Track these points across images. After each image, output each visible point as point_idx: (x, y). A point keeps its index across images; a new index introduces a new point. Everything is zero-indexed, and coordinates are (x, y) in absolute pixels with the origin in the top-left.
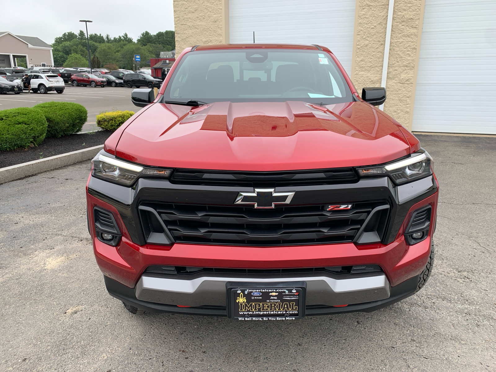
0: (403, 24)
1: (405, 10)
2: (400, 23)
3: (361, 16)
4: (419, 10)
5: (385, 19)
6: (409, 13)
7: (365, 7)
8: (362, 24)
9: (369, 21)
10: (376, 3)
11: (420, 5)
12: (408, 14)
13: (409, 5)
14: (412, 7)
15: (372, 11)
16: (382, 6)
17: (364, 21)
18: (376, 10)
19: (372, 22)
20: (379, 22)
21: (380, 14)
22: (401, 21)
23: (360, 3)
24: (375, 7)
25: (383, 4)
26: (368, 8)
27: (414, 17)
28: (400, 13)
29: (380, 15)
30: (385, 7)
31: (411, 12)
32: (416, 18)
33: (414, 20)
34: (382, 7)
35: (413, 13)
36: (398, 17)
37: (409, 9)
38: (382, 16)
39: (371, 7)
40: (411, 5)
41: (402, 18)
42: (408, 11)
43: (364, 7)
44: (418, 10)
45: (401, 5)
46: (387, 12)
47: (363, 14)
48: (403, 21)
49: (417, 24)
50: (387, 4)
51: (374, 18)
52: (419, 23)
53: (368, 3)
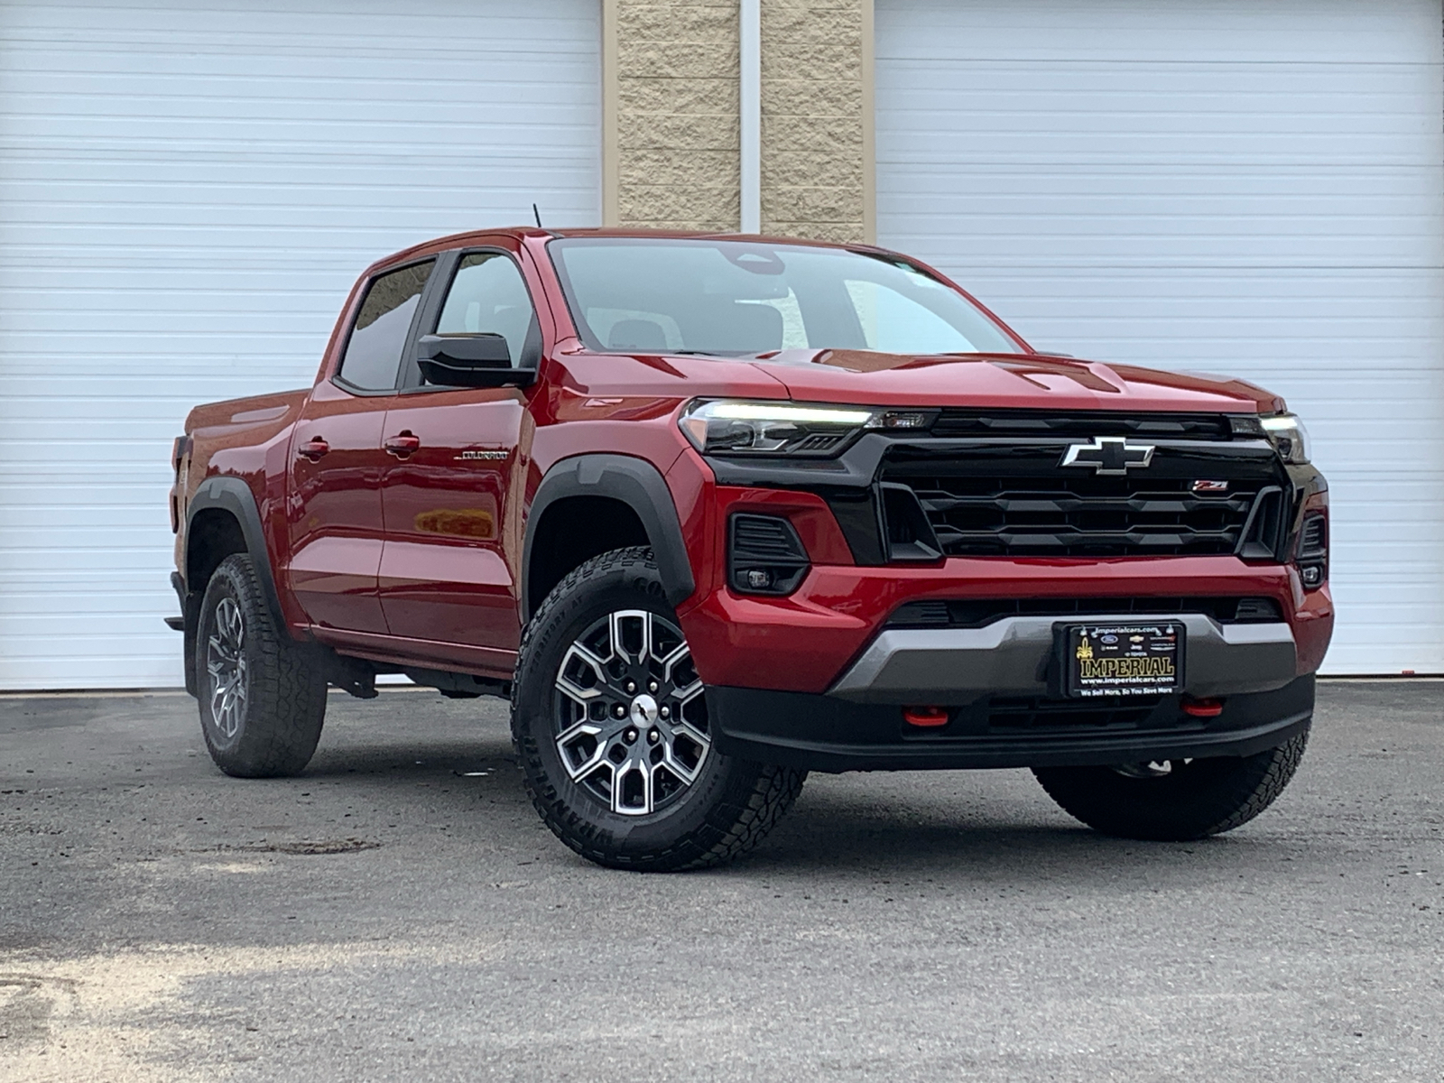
0: (801, 230)
1: (804, 176)
2: (792, 226)
3: (633, 187)
4: (858, 179)
5: (728, 203)
6: (822, 187)
7: (644, 152)
8: (637, 219)
9: (667, 211)
10: (689, 140)
11: (858, 163)
12: (816, 190)
13: (819, 158)
14: (828, 167)
15: (676, 171)
16: (712, 154)
17: (646, 210)
18: (690, 165)
19: (677, 212)
20: (706, 217)
21: (708, 185)
22: (793, 218)
23: (621, 136)
24: (687, 155)
25: (716, 144)
26: (656, 157)
27: (841, 203)
28: (785, 187)
29: (709, 190)
30: (727, 158)
31: (828, 184)
32: (848, 211)
33: (844, 218)
34: (714, 159)
35: (835, 189)
36: (780, 199)
37: (818, 174)
38: (715, 192)
39: (669, 154)
40: (827, 159)
41: (795, 205)
42: (816, 180)
43: (639, 153)
44: (852, 177)
45: (786, 154)
46: (733, 180)
47: (640, 180)
48: (801, 219)
49: (856, 231)
50: (735, 146)
51: (683, 199)
52: (861, 228)
53: (655, 137)
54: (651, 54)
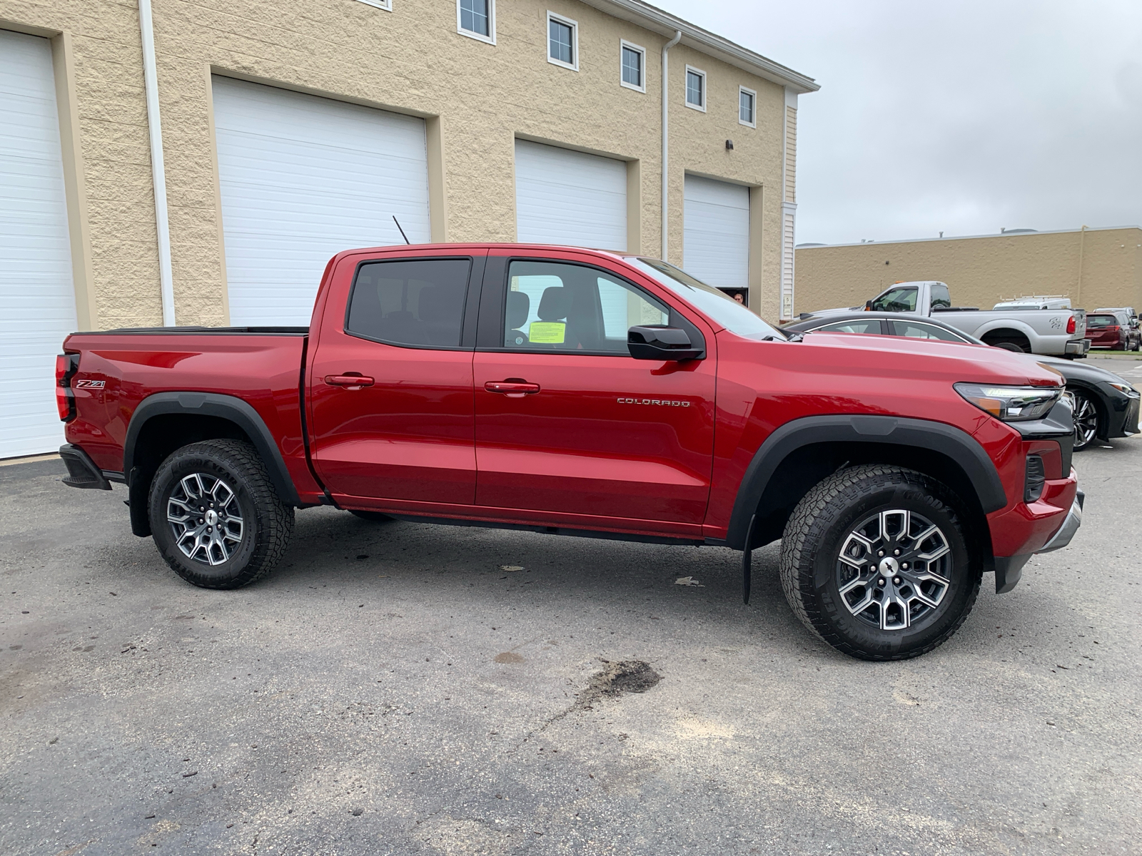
0: (186, 211)
1: (185, 183)
2: (181, 209)
3: (92, 180)
4: (212, 187)
5: (146, 194)
6: (194, 190)
7: (98, 161)
8: (97, 199)
9: (114, 195)
10: (123, 158)
11: (211, 179)
12: (191, 191)
13: (191, 175)
14: (196, 180)
15: (116, 174)
16: (136, 166)
17: (102, 194)
18: (124, 172)
19: (119, 197)
20: (136, 201)
21: (135, 183)
22: (181, 205)
23: (83, 151)
24: (122, 166)
25: (138, 162)
26: (105, 165)
27: (204, 199)
28: (176, 188)
29: (136, 186)
30: (144, 169)
31: (197, 189)
32: (208, 203)
33: (206, 207)
34: (137, 169)
35: (201, 191)
36: (174, 194)
37: (191, 183)
38: (140, 188)
39: (112, 164)
40: (196, 176)
41: (182, 198)
42: (191, 186)
43: (95, 162)
44: (209, 186)
45: (175, 171)
46: (149, 182)
47: (97, 177)
48: (185, 206)
49: (213, 214)
50: (149, 164)
51: (122, 190)
52: (215, 212)
53: (103, 154)
54: (97, 107)
